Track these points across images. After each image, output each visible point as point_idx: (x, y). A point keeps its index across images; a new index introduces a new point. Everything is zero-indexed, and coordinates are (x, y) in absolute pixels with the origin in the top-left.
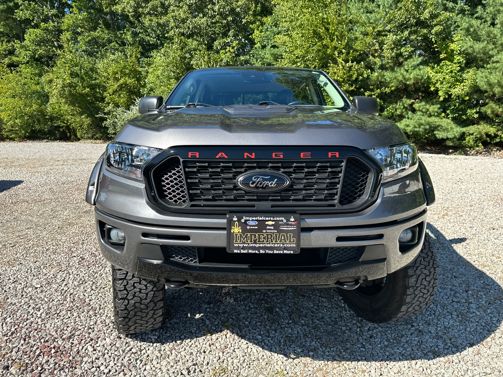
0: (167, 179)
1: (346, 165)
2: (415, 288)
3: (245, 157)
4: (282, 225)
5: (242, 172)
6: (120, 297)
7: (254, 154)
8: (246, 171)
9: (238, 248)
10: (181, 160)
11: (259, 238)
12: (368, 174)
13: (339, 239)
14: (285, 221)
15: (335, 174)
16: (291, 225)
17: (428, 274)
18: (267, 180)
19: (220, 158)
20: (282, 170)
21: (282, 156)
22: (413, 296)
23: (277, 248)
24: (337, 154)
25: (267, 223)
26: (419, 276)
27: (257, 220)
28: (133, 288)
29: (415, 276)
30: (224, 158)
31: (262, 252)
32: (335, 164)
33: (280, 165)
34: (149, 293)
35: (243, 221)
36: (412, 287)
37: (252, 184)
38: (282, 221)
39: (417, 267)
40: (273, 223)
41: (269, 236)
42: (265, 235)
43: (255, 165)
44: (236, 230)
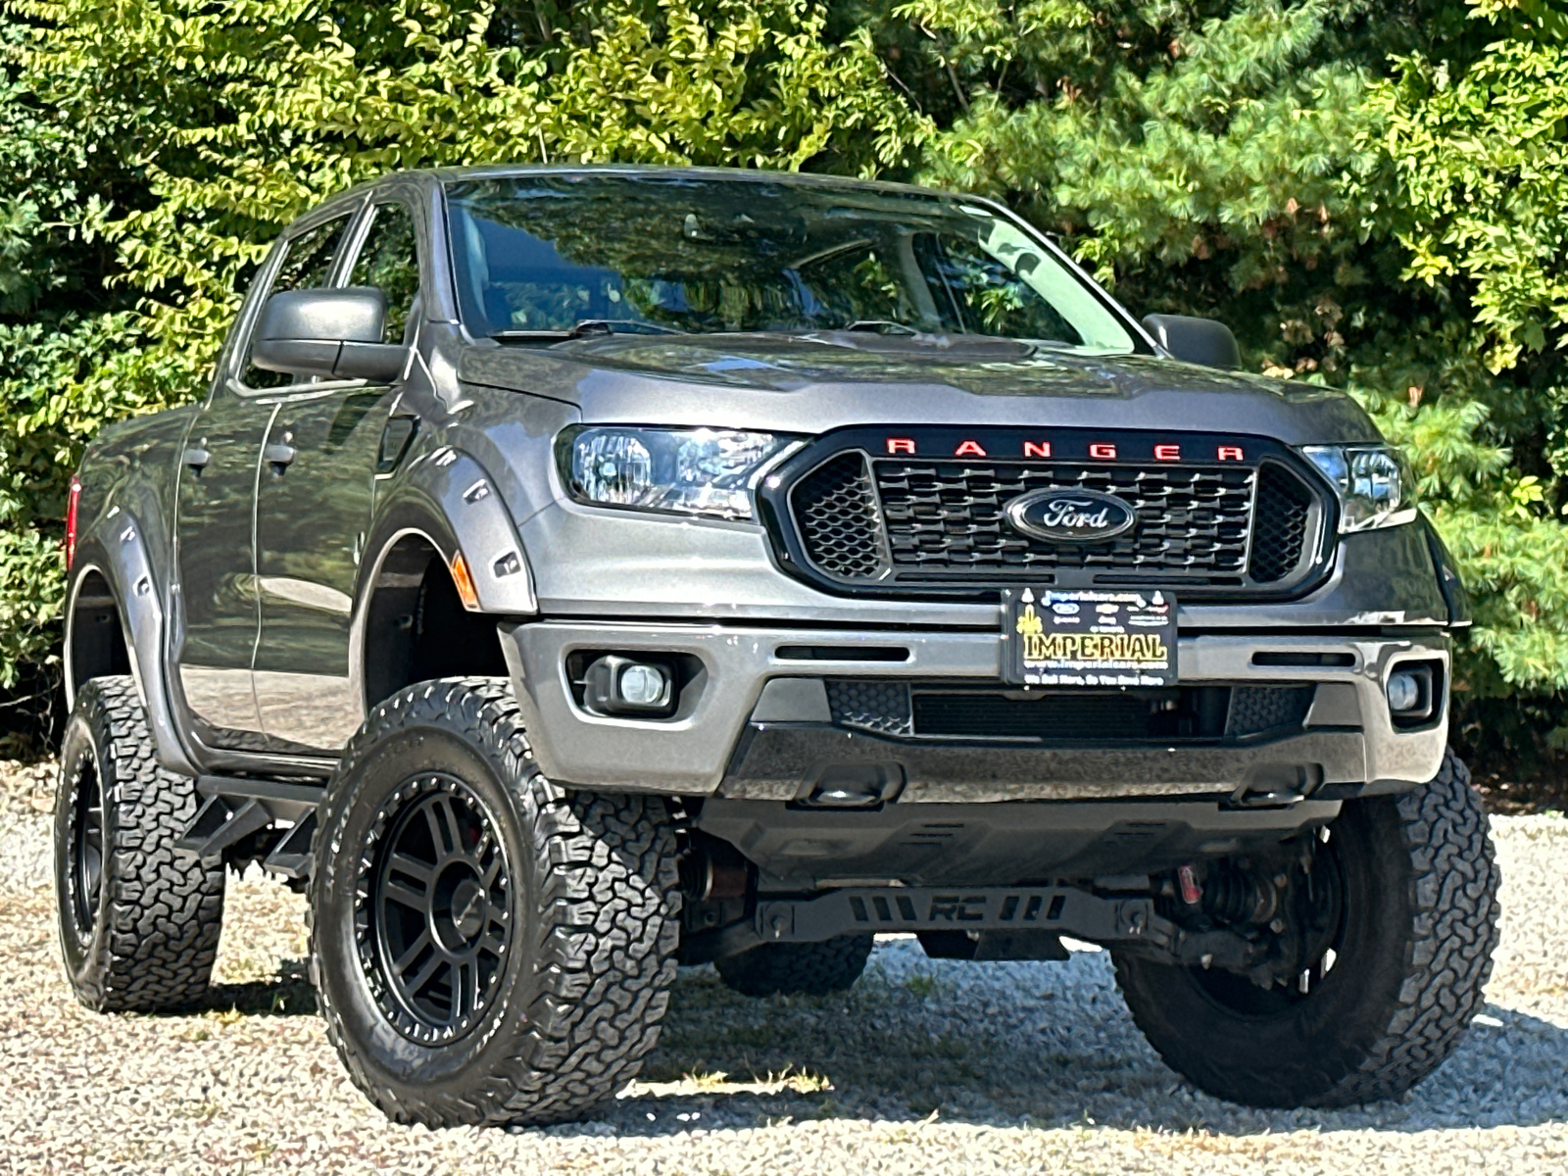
0: (819, 512)
1: (1260, 478)
2: (1437, 915)
3: (1028, 453)
4: (1135, 613)
5: (1017, 493)
6: (578, 922)
7: (1046, 446)
8: (1027, 490)
9: (1035, 671)
10: (869, 460)
11: (1083, 646)
12: (1305, 509)
13: (1259, 659)
14: (1142, 603)
15: (1234, 502)
16: (1155, 614)
17: (1470, 874)
18: (1084, 510)
19: (965, 455)
20: (1113, 489)
21: (1112, 454)
22: (1431, 944)
23: (1129, 673)
24: (1239, 454)
25: (1099, 609)
26: (1444, 878)
27: (1077, 602)
28: (610, 894)
29: (1431, 876)
30: (976, 456)
31: (1091, 680)
32: (1235, 475)
33: (1107, 475)
34: (651, 921)
35: (1045, 602)
36: (1426, 909)
37: (1051, 519)
38: (1133, 604)
39: (1437, 850)
40: (1115, 609)
41: (1107, 642)
42: (1097, 639)
43: (1049, 474)
44: (1029, 625)
